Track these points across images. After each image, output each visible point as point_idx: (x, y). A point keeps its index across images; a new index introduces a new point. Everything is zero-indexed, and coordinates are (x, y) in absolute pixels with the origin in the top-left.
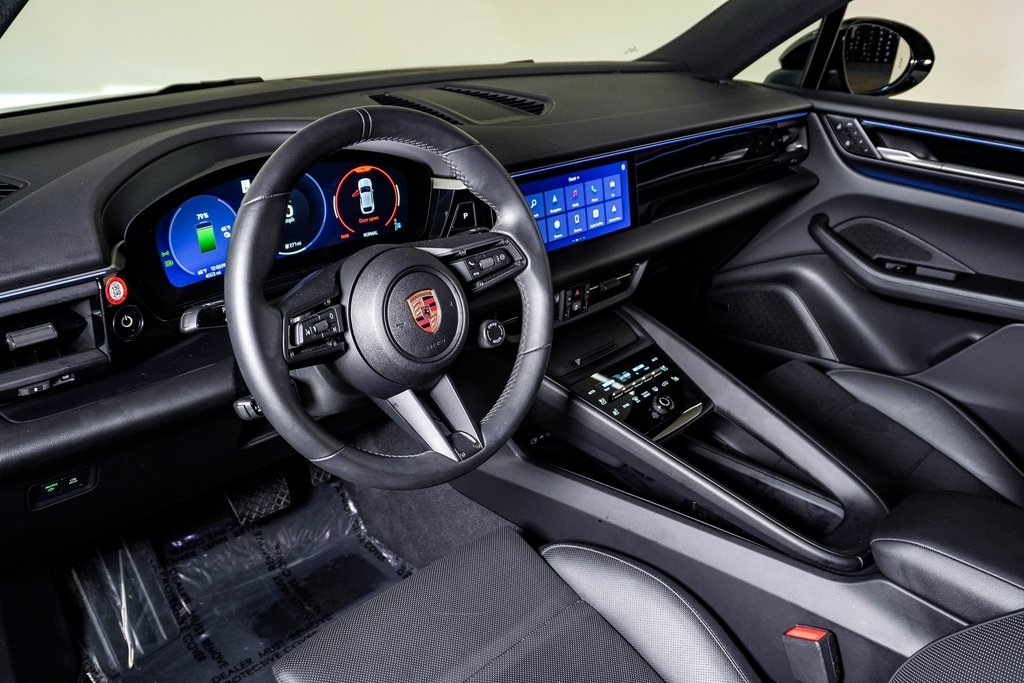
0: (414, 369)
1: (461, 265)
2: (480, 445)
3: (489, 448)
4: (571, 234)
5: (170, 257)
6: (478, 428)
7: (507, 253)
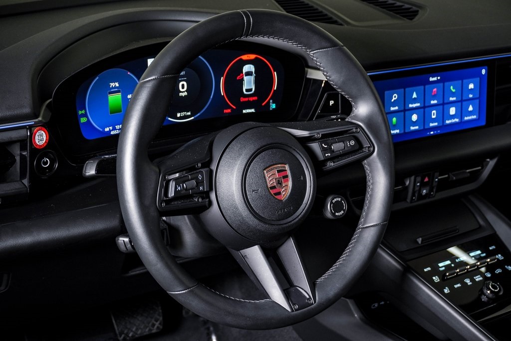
0: (263, 229)
1: (315, 146)
2: (312, 301)
3: (320, 305)
4: (426, 127)
5: (85, 115)
6: (313, 286)
7: (357, 140)
